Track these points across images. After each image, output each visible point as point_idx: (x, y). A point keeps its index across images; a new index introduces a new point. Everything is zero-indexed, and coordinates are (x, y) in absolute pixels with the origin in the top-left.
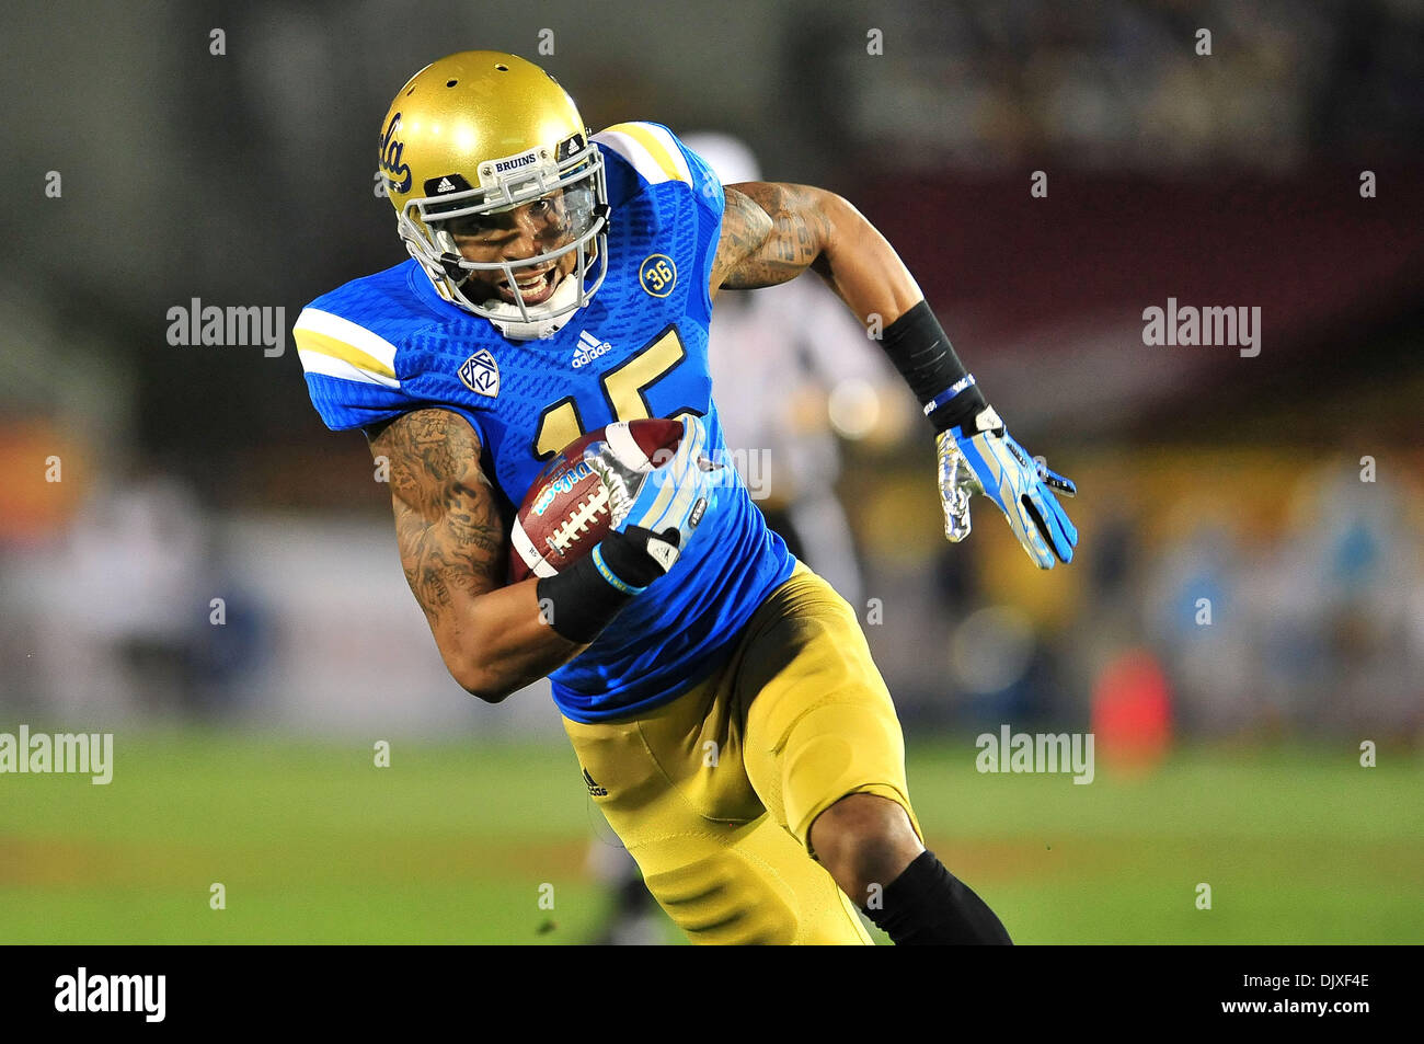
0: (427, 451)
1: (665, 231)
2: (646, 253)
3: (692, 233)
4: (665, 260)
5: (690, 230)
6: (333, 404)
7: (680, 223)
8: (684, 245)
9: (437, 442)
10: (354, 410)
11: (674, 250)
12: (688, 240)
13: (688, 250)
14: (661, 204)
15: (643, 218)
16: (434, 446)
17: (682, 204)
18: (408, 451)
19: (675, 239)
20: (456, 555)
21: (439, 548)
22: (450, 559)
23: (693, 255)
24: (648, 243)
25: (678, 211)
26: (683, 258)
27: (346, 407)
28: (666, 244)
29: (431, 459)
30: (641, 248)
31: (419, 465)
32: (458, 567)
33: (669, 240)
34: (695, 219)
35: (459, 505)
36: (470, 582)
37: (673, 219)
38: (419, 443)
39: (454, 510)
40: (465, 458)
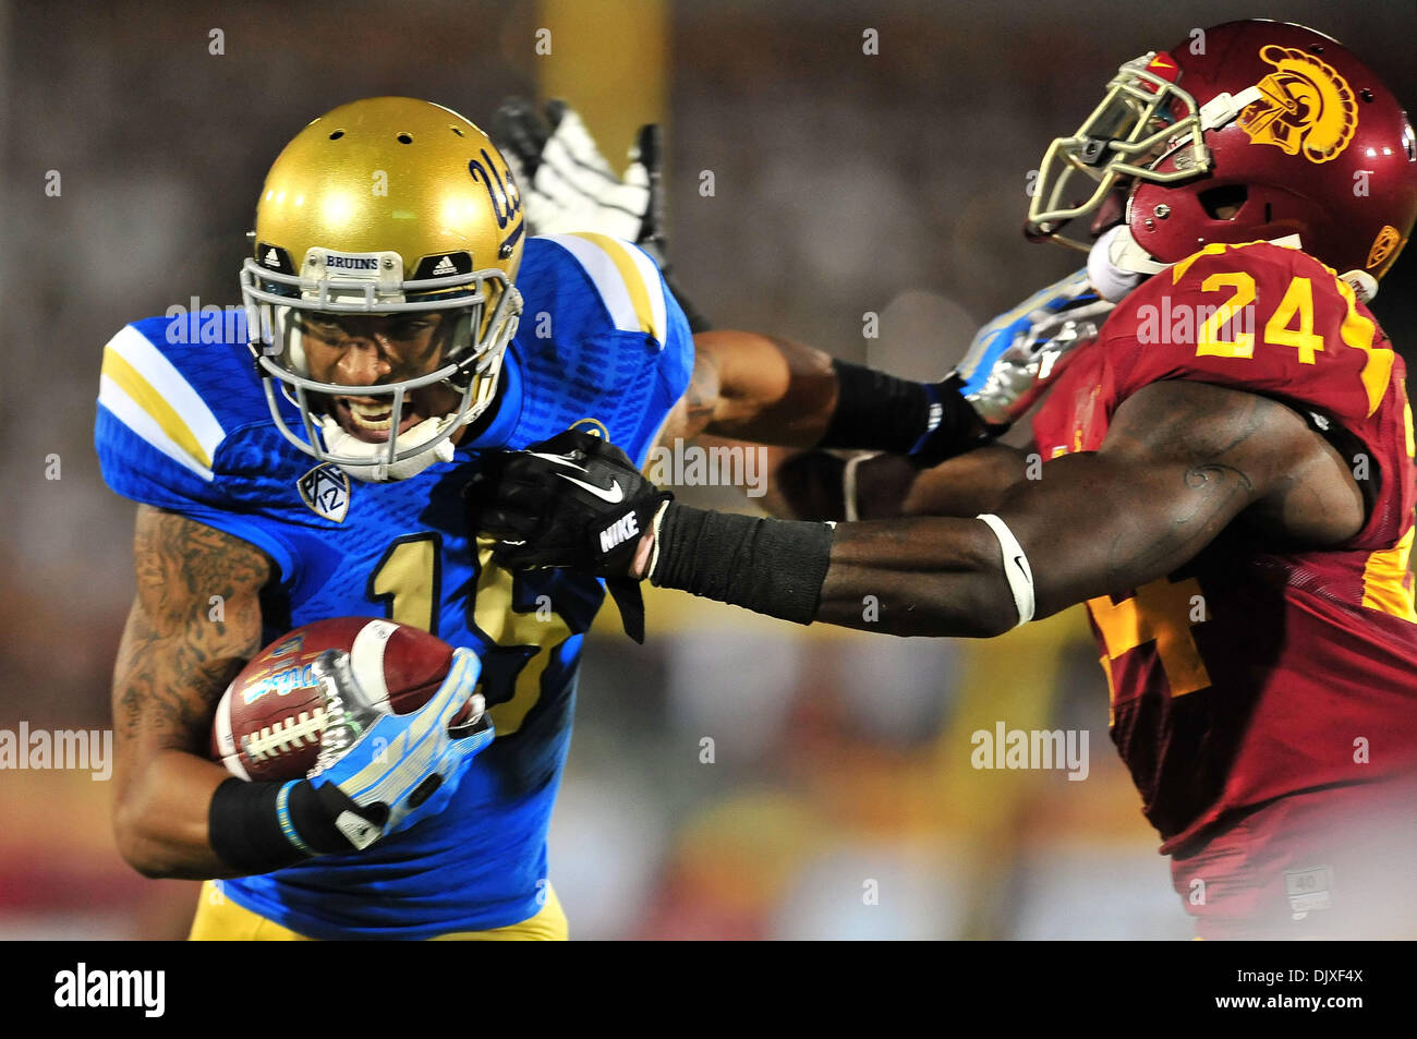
0: (196, 552)
1: (611, 393)
2: (582, 413)
3: (640, 407)
4: (601, 430)
5: (639, 402)
6: (121, 460)
7: (633, 390)
8: (626, 418)
9: (210, 547)
10: (144, 480)
11: (613, 422)
12: (634, 414)
13: (629, 427)
14: (622, 357)
15: (594, 368)
16: (206, 550)
17: (644, 366)
18: (171, 541)
19: (621, 408)
20: (169, 690)
21: (154, 671)
22: (160, 690)
23: (631, 436)
24: (588, 400)
25: (636, 375)
26: (621, 435)
27: (136, 473)
28: (608, 411)
29: (195, 562)
30: (579, 404)
31: (176, 563)
32: (164, 705)
33: (614, 406)
34: (650, 390)
35: (200, 635)
36: (168, 728)
37: (628, 382)
38: (191, 540)
39: (192, 638)
40: (236, 579)
